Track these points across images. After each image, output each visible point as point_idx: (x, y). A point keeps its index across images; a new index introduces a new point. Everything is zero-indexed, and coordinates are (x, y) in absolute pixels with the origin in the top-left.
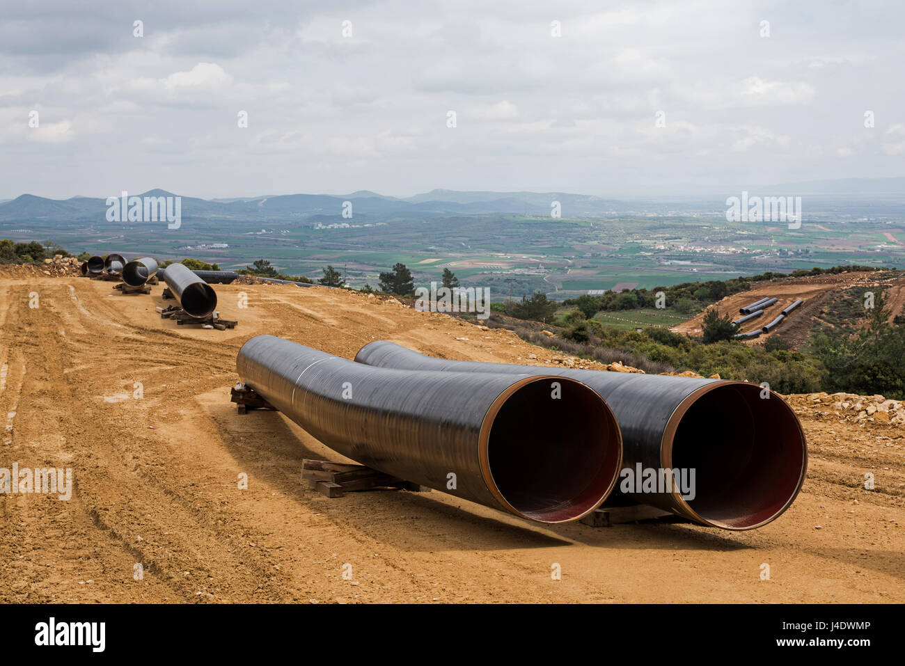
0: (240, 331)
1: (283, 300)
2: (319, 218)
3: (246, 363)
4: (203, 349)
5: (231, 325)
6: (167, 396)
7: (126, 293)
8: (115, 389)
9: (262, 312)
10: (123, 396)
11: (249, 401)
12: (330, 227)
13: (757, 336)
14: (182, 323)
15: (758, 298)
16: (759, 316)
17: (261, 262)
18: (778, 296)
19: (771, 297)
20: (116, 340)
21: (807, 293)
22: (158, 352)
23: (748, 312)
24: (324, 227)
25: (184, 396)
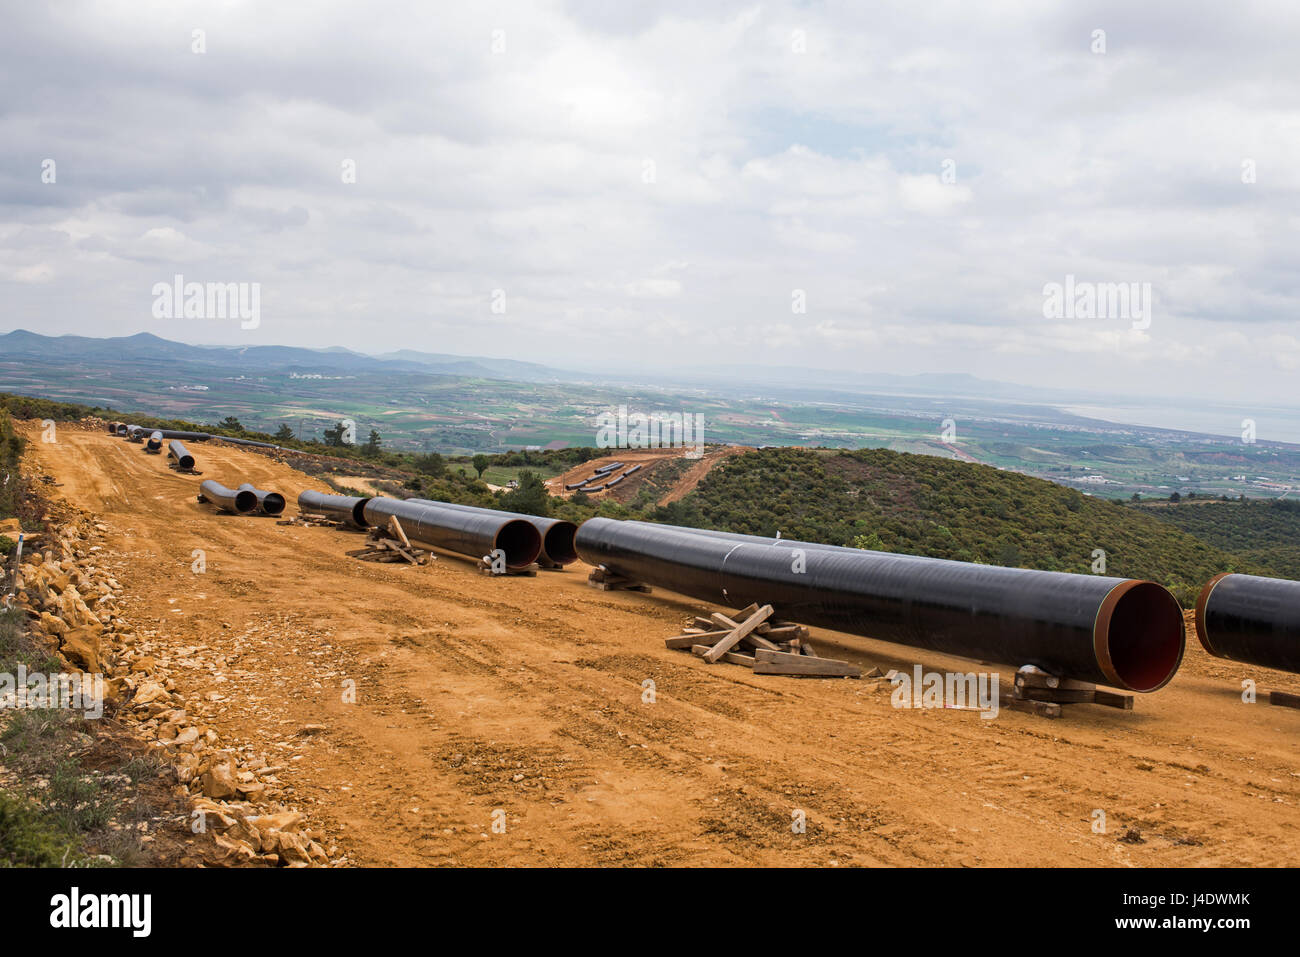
0: (204, 476)
1: (227, 460)
2: (294, 368)
3: (202, 488)
4: (188, 483)
5: (200, 474)
6: (176, 498)
7: (149, 453)
8: (157, 495)
9: (216, 467)
10: (161, 497)
11: (203, 500)
12: (304, 377)
13: (600, 490)
14: (178, 471)
15: (612, 462)
16: (607, 476)
17: (231, 418)
18: (625, 462)
19: (619, 462)
20: (152, 478)
21: (648, 461)
22: (171, 484)
23: (600, 472)
24: (298, 377)
25: (183, 498)
